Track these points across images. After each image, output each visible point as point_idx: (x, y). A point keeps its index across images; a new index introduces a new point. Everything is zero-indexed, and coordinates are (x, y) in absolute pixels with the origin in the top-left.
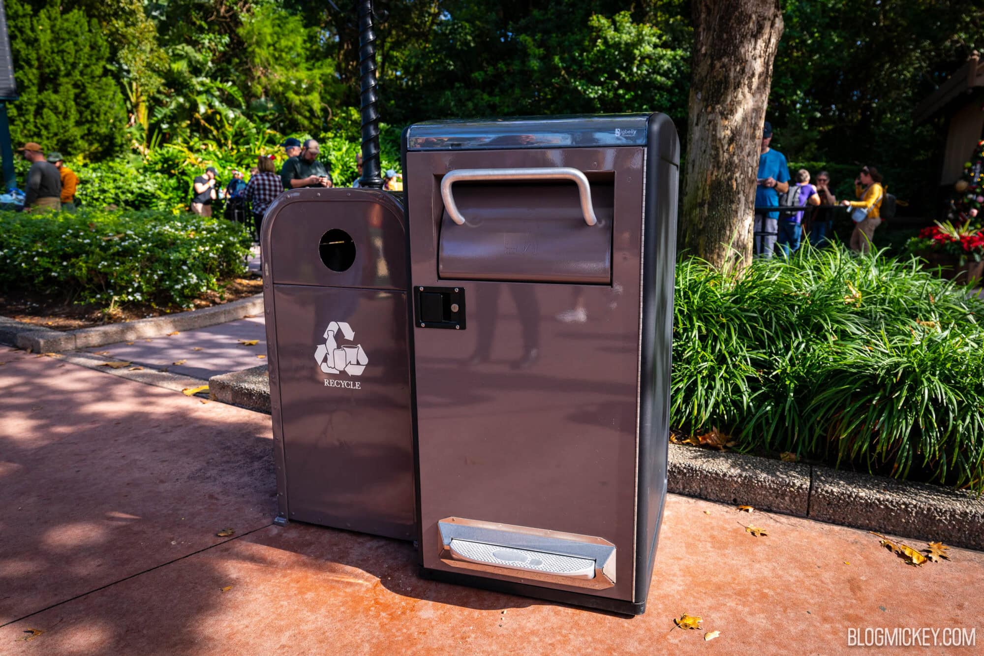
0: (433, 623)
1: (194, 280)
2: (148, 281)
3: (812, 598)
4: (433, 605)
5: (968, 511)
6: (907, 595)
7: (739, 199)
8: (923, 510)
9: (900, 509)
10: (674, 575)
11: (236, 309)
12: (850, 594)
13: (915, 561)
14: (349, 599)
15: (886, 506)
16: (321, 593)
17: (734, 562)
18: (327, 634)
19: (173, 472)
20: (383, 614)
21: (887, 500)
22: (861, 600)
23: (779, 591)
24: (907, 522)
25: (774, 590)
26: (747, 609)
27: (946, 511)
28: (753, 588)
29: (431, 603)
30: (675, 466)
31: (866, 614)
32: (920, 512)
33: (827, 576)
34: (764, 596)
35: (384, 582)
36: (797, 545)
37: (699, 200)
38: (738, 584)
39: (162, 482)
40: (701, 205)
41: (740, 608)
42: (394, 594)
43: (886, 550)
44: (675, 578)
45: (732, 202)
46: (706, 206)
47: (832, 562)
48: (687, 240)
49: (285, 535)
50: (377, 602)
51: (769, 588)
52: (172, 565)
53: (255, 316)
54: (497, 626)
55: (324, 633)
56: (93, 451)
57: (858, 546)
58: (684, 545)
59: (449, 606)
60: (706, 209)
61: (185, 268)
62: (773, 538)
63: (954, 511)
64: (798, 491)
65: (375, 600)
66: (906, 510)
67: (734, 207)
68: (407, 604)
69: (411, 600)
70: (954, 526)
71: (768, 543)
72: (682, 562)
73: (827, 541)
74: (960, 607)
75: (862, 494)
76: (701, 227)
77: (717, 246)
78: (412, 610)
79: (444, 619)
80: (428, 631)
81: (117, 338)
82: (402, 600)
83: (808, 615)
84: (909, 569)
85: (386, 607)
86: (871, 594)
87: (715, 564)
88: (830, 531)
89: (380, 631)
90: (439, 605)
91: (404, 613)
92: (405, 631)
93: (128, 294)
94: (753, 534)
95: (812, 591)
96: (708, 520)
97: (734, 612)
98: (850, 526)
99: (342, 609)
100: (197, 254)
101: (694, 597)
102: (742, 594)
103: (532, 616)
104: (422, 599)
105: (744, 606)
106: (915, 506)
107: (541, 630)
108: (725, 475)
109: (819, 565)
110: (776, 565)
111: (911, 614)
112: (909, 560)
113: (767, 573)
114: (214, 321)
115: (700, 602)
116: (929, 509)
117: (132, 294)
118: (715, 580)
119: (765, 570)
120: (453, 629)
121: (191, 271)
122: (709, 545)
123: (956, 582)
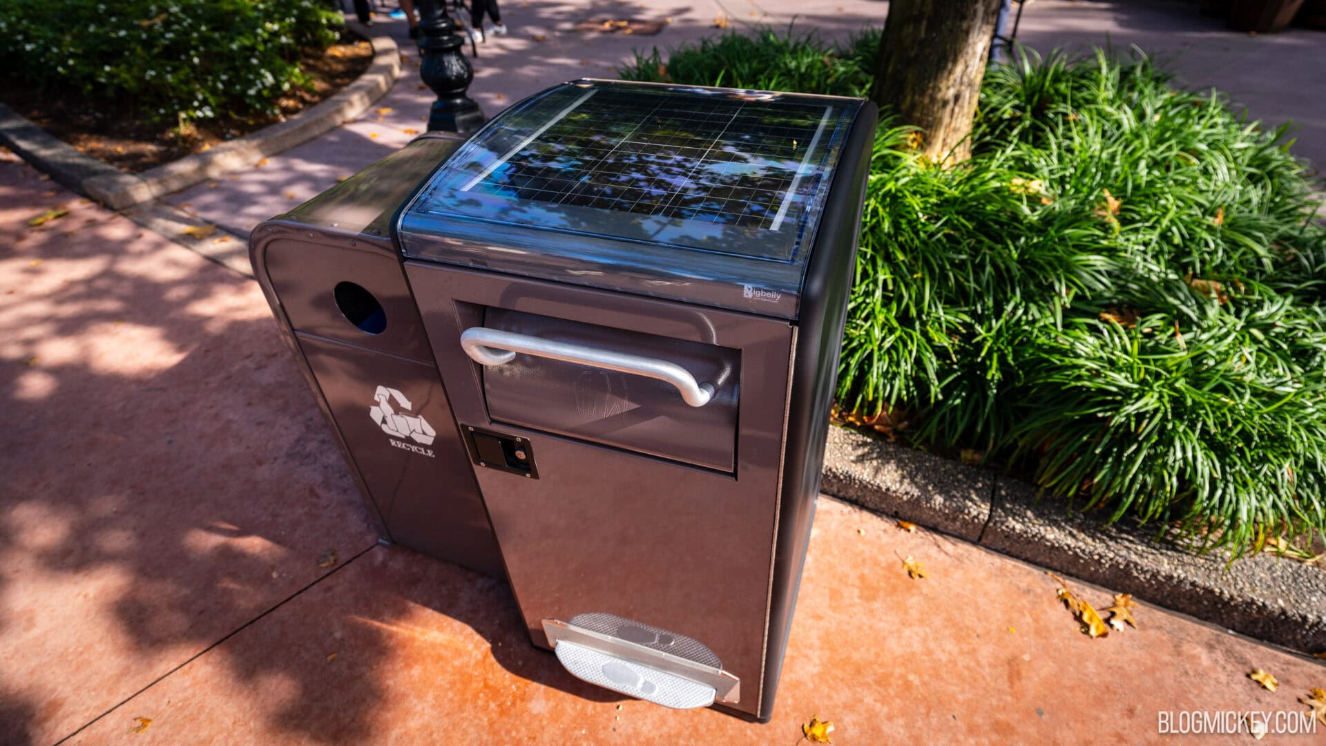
0: (545, 722)
1: (269, 79)
2: (214, 91)
3: (963, 692)
4: (545, 692)
5: (1175, 575)
6: (1072, 689)
7: (975, 11)
8: (1119, 564)
9: (1093, 559)
10: (811, 647)
11: (330, 116)
12: (1006, 686)
13: (1093, 632)
14: (457, 677)
15: (1076, 554)
16: (429, 667)
17: (881, 625)
18: (435, 736)
19: (270, 445)
20: (492, 705)
21: (1079, 548)
22: (1017, 696)
23: (926, 678)
24: (1096, 571)
25: (920, 676)
26: (885, 710)
27: (1147, 571)
28: (898, 671)
29: (543, 687)
30: (830, 470)
31: (1019, 721)
32: (1114, 566)
33: (986, 652)
34: (908, 686)
35: (495, 651)
36: (958, 595)
37: (915, 12)
38: (881, 665)
39: (260, 463)
40: (917, 20)
41: (878, 705)
42: (504, 671)
43: (1062, 605)
44: (810, 653)
45: (964, 17)
46: (924, 23)
47: (993, 627)
48: (890, 69)
49: (390, 563)
50: (486, 686)
51: (915, 673)
52: (275, 613)
53: (355, 121)
54: (611, 729)
55: (431, 734)
56: (184, 404)
57: (1031, 597)
58: (827, 591)
59: (561, 694)
60: (923, 27)
61: (254, 61)
62: (932, 583)
63: (1158, 572)
64: (973, 520)
65: (485, 680)
66: (1099, 561)
67: (965, 25)
68: (518, 688)
69: (522, 682)
70: (1152, 585)
71: (925, 591)
72: (822, 623)
73: (994, 587)
74: (1131, 712)
75: (1050, 536)
76: (912, 54)
77: (931, 85)
78: (522, 700)
79: (556, 715)
80: (538, 735)
81: (197, 177)
82: (514, 682)
83: (952, 722)
84: (1083, 643)
85: (494, 692)
86: (1031, 684)
87: (859, 628)
88: (1002, 569)
89: (488, 734)
90: (552, 690)
91: (514, 704)
92: (514, 734)
93: (196, 109)
94: (910, 573)
95: (964, 680)
96: (861, 547)
97: (872, 715)
98: (1027, 560)
99: (450, 694)
100: (266, 36)
101: (830, 687)
102: (882, 681)
103: (649, 715)
104: (534, 680)
105: (883, 703)
106: (1111, 559)
107: (657, 738)
108: (888, 489)
109: (979, 631)
110: (928, 630)
111: (1072, 724)
112: (1086, 628)
113: (917, 647)
114: (307, 135)
115: (835, 695)
116: (1127, 565)
117: (200, 108)
118: (856, 656)
119: (915, 638)
120: (564, 731)
121: (263, 66)
122: (856, 592)
123: (1134, 667)
